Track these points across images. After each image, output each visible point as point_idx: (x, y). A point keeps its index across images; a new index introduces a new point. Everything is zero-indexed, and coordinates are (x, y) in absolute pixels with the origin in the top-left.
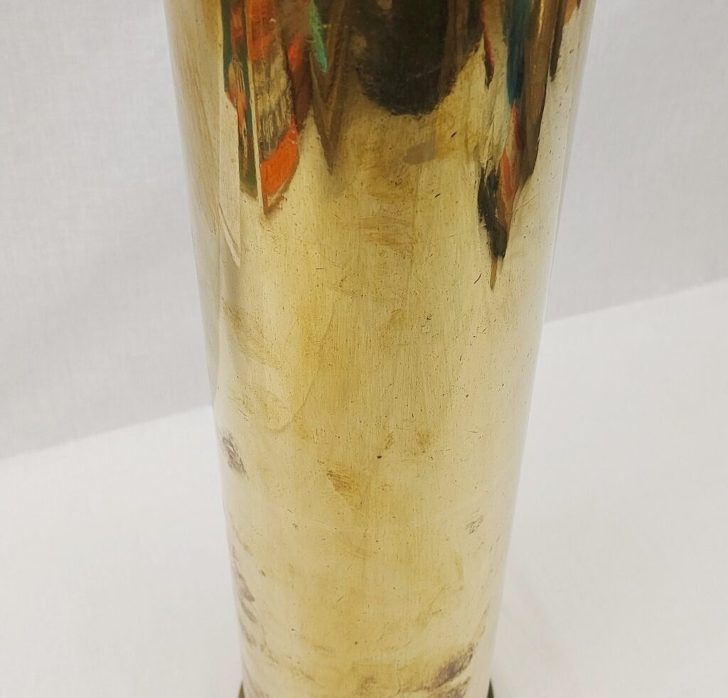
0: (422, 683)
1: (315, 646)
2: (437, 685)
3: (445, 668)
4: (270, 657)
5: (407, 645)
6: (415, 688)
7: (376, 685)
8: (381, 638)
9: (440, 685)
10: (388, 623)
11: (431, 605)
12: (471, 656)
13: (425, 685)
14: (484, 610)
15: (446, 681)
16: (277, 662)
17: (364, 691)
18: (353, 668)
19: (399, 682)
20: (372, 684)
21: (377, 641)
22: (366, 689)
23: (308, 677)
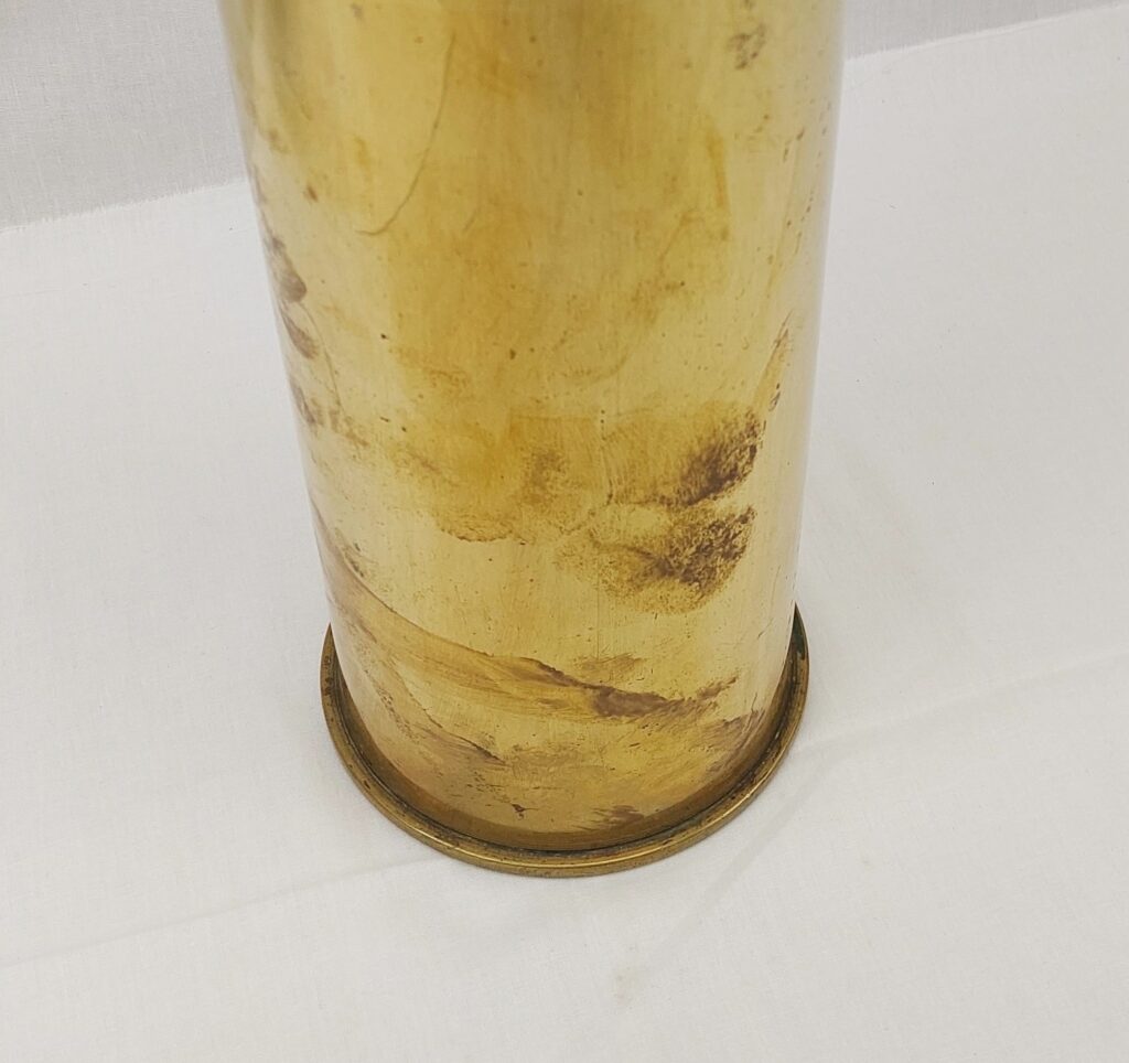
0: (654, 485)
1: (433, 372)
2: (686, 499)
3: (700, 458)
4: (351, 436)
5: (617, 367)
6: (641, 494)
7: (562, 478)
8: (563, 341)
9: (691, 503)
10: (574, 297)
11: (662, 259)
12: (753, 449)
13: (663, 491)
14: (773, 337)
15: (704, 494)
16: (365, 444)
17: (538, 491)
18: (512, 428)
19: (609, 472)
20: (553, 474)
21: (555, 348)
22: (543, 488)
23: (425, 464)
